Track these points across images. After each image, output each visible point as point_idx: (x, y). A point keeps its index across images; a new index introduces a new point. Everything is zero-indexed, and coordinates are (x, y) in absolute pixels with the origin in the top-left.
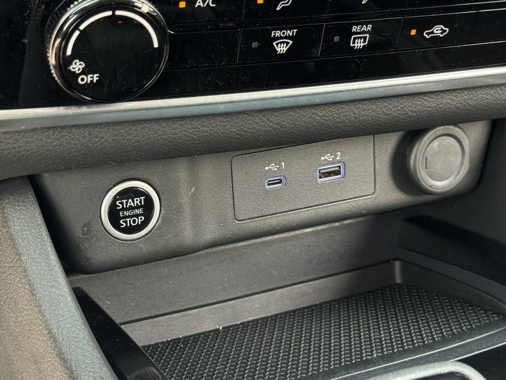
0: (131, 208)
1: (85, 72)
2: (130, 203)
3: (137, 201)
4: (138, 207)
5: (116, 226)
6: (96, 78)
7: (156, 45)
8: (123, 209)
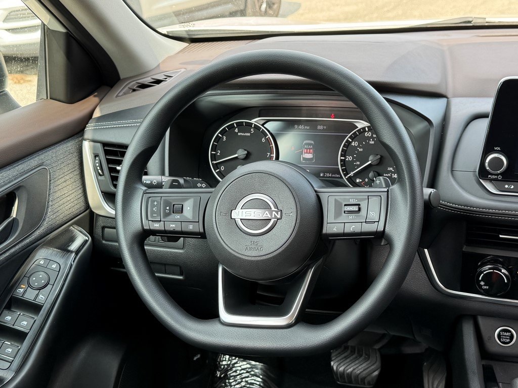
0: (505, 335)
1: (484, 285)
2: (505, 334)
3: (508, 334)
4: (508, 336)
5: (500, 340)
6: (487, 287)
7: (506, 281)
8: (502, 335)
